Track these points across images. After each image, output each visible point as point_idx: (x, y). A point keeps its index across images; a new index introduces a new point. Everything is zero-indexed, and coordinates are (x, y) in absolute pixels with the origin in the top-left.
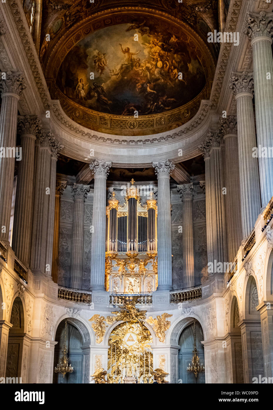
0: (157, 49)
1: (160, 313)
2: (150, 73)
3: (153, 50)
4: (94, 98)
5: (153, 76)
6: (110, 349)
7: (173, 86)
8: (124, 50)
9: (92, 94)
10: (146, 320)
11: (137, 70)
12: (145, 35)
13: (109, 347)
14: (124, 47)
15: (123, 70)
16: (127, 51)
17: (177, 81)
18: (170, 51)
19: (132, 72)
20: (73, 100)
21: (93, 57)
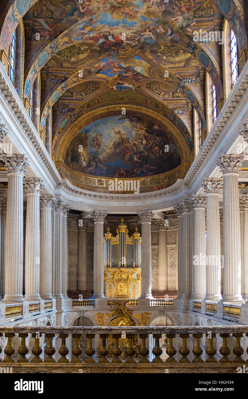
0: (143, 132)
2: (136, 147)
3: (139, 132)
4: (93, 166)
5: (139, 150)
7: (155, 158)
8: (116, 132)
9: (91, 163)
11: (126, 145)
12: (133, 123)
14: (116, 130)
15: (116, 145)
16: (119, 132)
17: (158, 154)
18: (153, 134)
19: (122, 147)
20: (77, 170)
21: (92, 138)
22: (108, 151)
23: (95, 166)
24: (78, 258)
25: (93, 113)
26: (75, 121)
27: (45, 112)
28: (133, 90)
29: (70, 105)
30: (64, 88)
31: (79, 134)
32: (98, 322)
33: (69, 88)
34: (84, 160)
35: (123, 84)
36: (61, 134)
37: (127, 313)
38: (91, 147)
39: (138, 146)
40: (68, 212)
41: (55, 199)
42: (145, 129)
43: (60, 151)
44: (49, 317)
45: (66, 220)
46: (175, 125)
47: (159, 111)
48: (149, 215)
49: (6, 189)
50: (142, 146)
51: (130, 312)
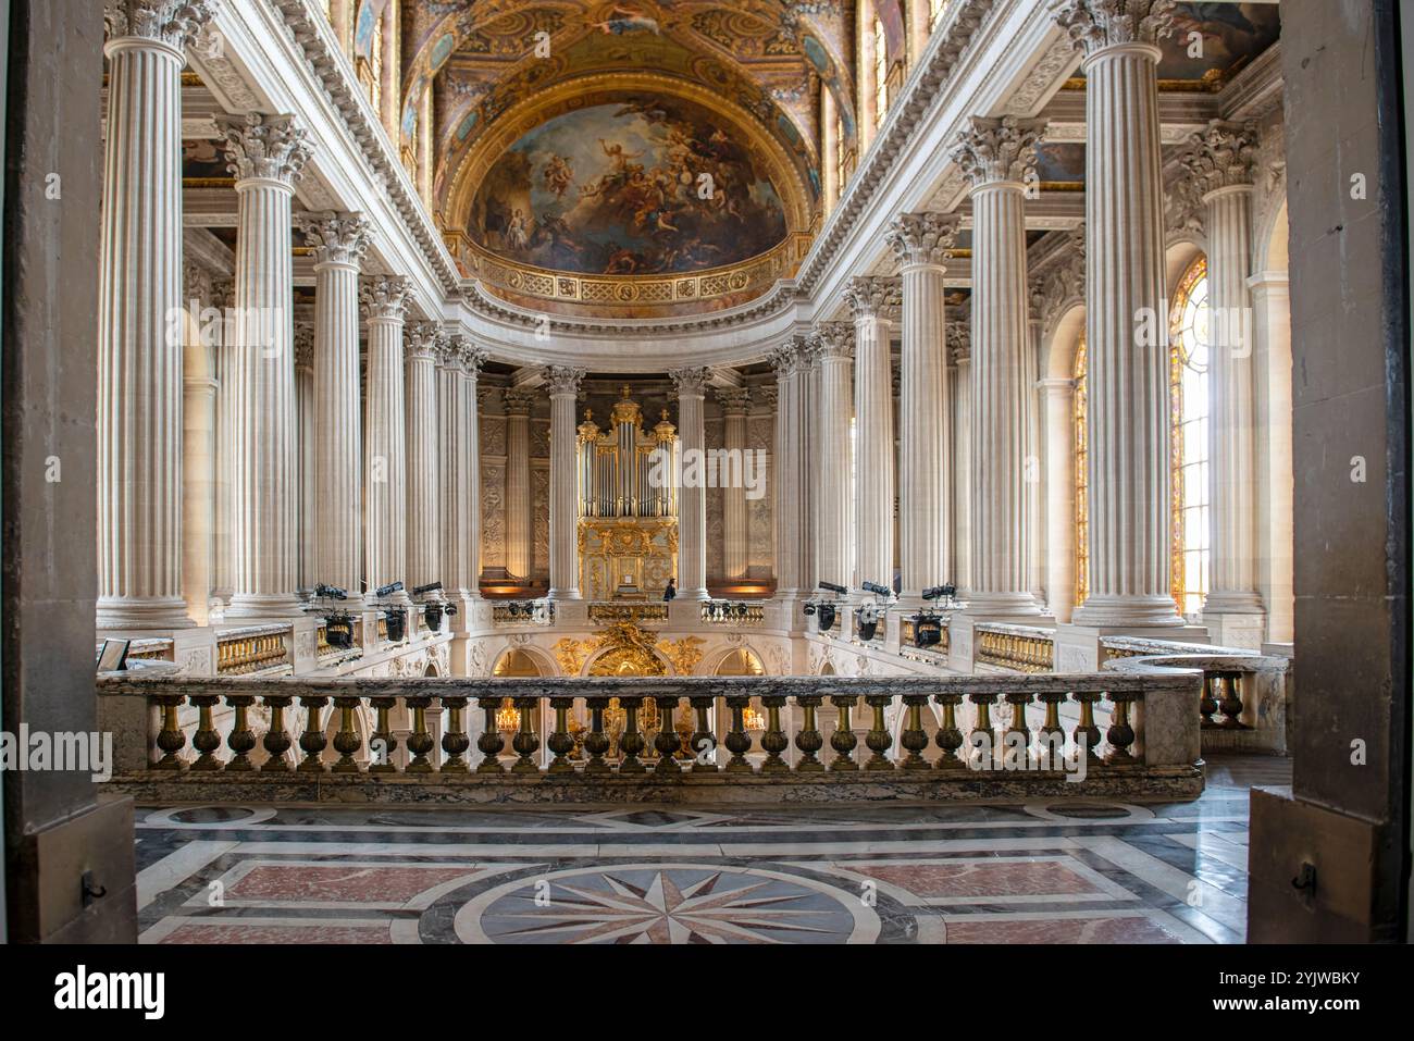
0: (683, 149)
2: (664, 192)
3: (672, 151)
4: (546, 243)
5: (671, 199)
7: (714, 221)
8: (609, 149)
9: (542, 235)
11: (636, 185)
12: (656, 125)
14: (610, 145)
15: (607, 185)
16: (617, 151)
17: (723, 212)
18: (709, 156)
19: (625, 189)
20: (502, 253)
21: (544, 166)
22: (587, 201)
23: (551, 243)
24: (506, 494)
25: (546, 97)
26: (495, 118)
27: (413, 94)
28: (654, 35)
29: (483, 73)
30: (466, 28)
31: (508, 153)
32: (563, 664)
33: (477, 26)
34: (522, 228)
35: (628, 16)
36: (458, 156)
37: (639, 640)
39: (668, 190)
40: (478, 367)
41: (442, 333)
42: (689, 141)
43: (454, 203)
44: (432, 652)
45: (474, 388)
46: (772, 132)
47: (726, 91)
48: (699, 376)
49: (308, 306)
50: (680, 187)
51: (651, 635)
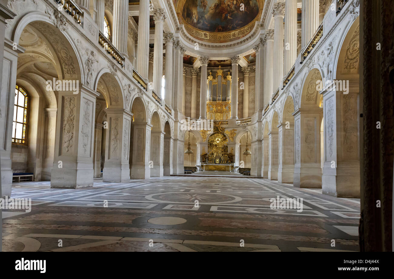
1: (232, 129)
2: (229, 8)
4: (201, 23)
5: (231, 10)
6: (209, 144)
9: (200, 21)
10: (225, 132)
11: (223, 6)
13: (208, 143)
15: (216, 6)
19: (220, 8)
20: (190, 24)
21: (201, 0)
22: (211, 11)
23: (202, 23)
32: (202, 136)
34: (195, 18)
37: (221, 130)
38: (200, 8)
48: (237, 58)
50: (233, 6)
51: (223, 129)
